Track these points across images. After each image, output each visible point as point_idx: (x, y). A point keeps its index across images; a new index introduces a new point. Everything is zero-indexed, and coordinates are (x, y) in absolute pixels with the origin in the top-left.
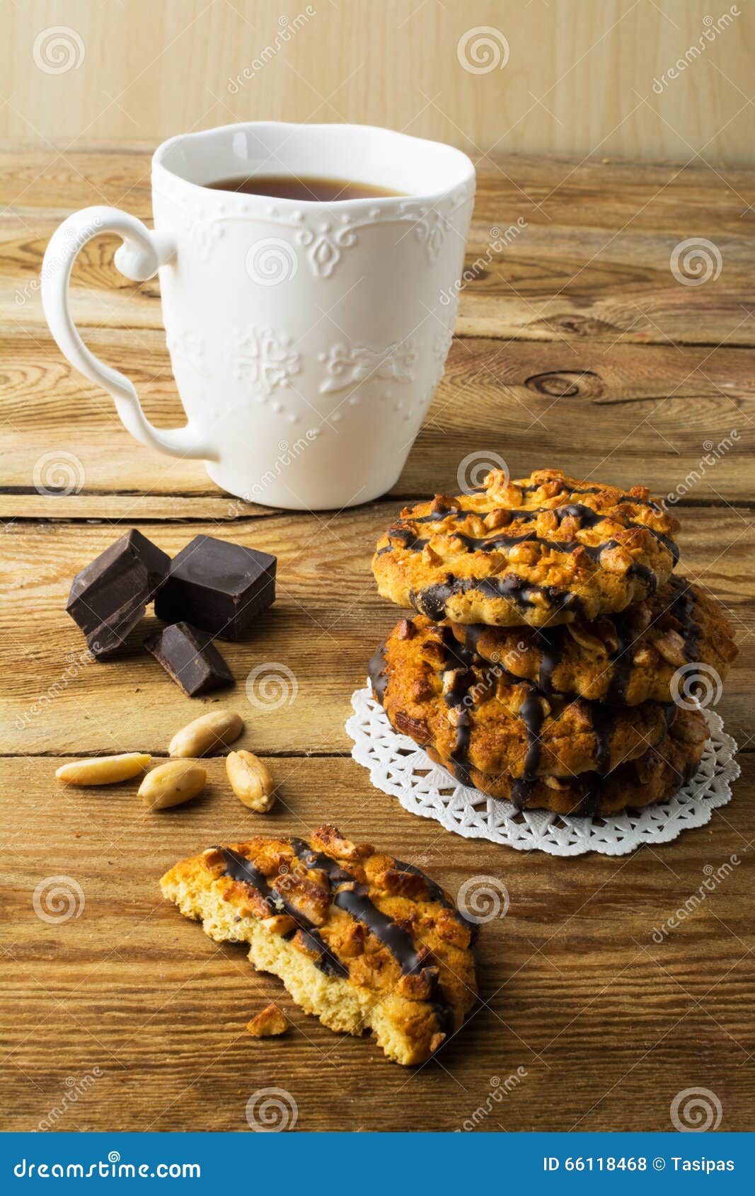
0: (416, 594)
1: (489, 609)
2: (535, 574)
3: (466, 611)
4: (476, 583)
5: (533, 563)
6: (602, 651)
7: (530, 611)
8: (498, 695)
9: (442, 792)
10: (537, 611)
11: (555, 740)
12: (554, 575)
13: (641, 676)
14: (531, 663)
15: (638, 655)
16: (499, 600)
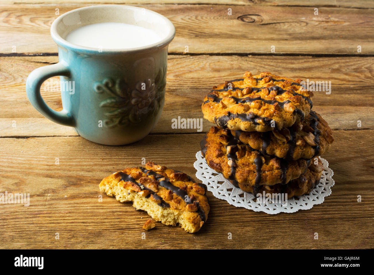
0: (217, 119)
1: (243, 125)
2: (260, 112)
3: (235, 126)
4: (238, 116)
5: (259, 108)
6: (285, 140)
7: (257, 126)
8: (246, 155)
9: (228, 190)
10: (260, 126)
11: (266, 172)
12: (267, 113)
13: (299, 149)
14: (259, 144)
15: (298, 142)
16: (246, 122)
